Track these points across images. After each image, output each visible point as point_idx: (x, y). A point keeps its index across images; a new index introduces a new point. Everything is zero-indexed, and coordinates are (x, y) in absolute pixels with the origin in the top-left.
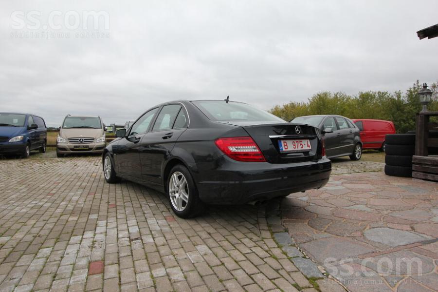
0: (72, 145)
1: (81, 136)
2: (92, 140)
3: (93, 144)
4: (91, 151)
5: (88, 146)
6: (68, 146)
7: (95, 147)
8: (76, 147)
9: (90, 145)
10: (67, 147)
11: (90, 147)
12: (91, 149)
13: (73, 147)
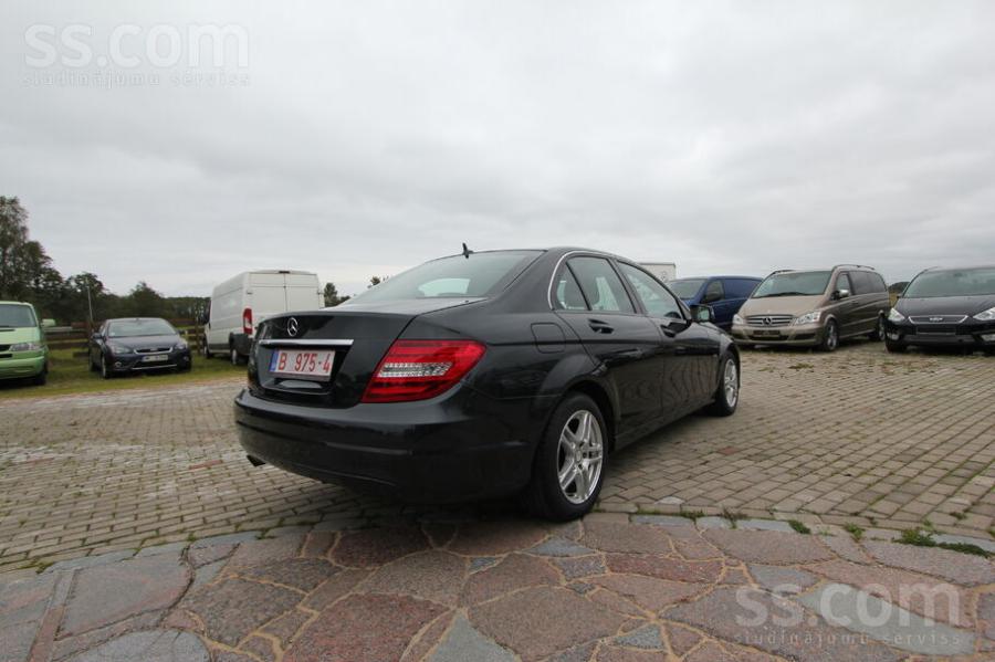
0: (752, 328)
1: (769, 312)
2: (787, 319)
3: (790, 327)
4: (786, 342)
5: (778, 332)
6: (746, 330)
7: (793, 333)
8: (756, 332)
9: (783, 329)
10: (744, 333)
11: (783, 334)
12: (785, 338)
13: (752, 333)
